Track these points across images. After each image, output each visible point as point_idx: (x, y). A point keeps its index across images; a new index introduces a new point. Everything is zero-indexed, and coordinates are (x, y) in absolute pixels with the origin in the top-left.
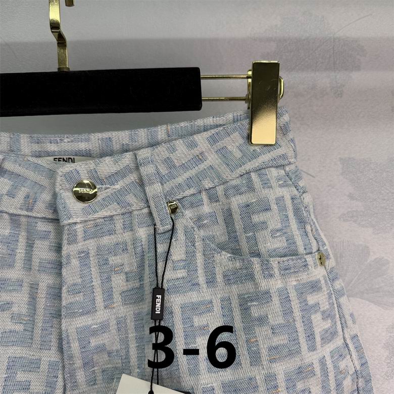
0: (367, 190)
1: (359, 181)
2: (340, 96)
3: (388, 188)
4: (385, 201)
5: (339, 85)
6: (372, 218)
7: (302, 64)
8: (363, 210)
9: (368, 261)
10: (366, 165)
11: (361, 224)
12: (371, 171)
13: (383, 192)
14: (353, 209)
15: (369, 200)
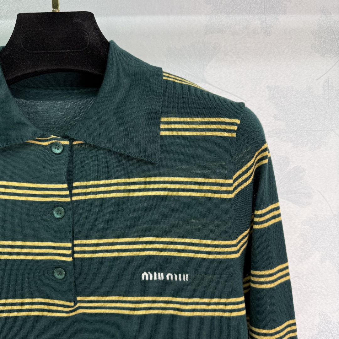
0: (289, 112)
1: (282, 105)
2: (269, 35)
3: (306, 111)
4: (303, 122)
5: (268, 26)
6: (293, 135)
7: (238, 8)
8: (285, 128)
9: (288, 169)
10: (288, 92)
11: (283, 139)
12: (293, 97)
13: (302, 114)
14: (277, 128)
15: (290, 121)
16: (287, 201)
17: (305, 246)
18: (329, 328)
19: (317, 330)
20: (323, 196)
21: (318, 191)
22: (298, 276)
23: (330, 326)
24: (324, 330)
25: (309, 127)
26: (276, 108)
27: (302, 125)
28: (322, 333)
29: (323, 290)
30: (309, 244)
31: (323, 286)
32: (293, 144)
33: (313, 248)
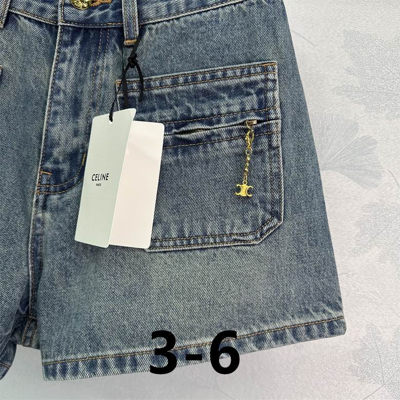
16: (347, 178)
17: (362, 237)
18: (376, 346)
19: (361, 345)
20: (395, 179)
21: (390, 171)
22: (346, 273)
23: (379, 343)
24: (370, 347)
25: (391, 89)
26: (351, 58)
27: (382, 85)
28: (367, 350)
29: (376, 297)
30: (367, 235)
31: (378, 292)
32: (366, 108)
33: (372, 242)
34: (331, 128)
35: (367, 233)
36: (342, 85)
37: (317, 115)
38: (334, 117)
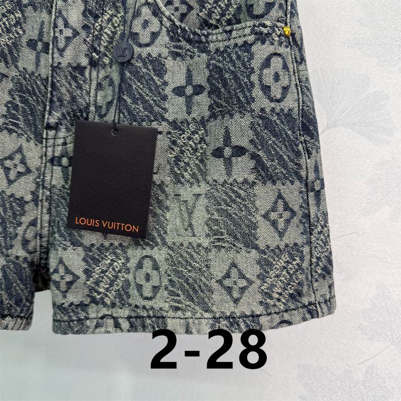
16: (358, 135)
17: (373, 196)
18: (386, 304)
19: (370, 304)
22: (356, 233)
23: (389, 302)
24: (380, 306)
26: (363, 9)
27: (395, 37)
28: (377, 309)
29: (386, 256)
30: (378, 194)
31: (389, 251)
32: (378, 61)
33: (383, 201)
34: (342, 83)
35: (378, 192)
36: (353, 38)
37: (328, 69)
38: (345, 72)
